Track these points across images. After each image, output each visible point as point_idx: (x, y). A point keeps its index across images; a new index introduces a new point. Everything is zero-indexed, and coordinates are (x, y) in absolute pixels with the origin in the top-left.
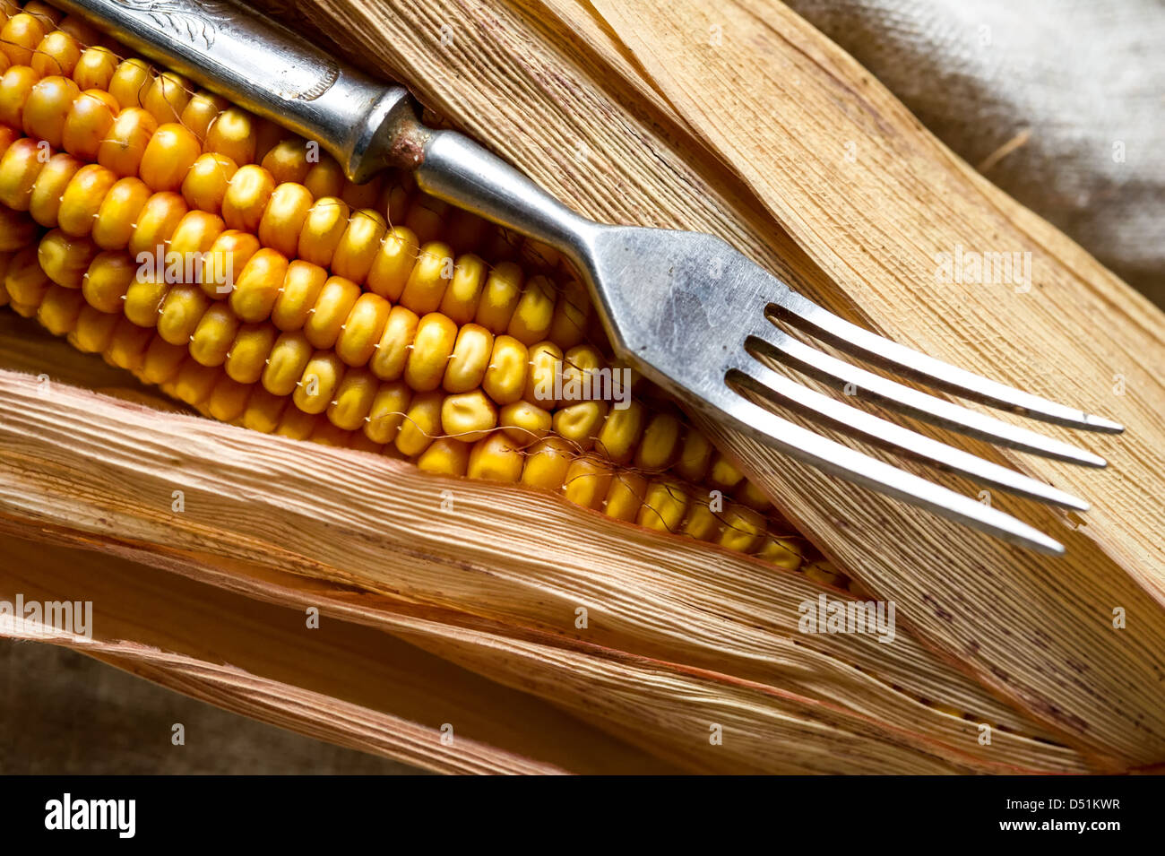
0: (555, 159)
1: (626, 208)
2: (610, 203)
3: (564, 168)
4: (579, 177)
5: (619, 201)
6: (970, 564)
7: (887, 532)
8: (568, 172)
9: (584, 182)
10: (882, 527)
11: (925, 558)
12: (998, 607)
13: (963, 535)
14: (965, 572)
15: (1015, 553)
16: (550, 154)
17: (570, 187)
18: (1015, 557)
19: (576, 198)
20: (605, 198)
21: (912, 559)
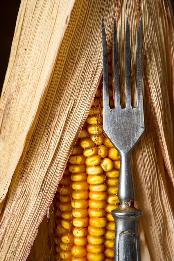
0: (39, 172)
1: (43, 151)
2: (43, 155)
3: (40, 169)
4: (41, 165)
5: (42, 153)
6: (91, 36)
7: (92, 60)
8: (41, 167)
9: (41, 163)
10: (91, 61)
11: (94, 48)
12: (98, 25)
13: (85, 41)
14: (93, 37)
15: (84, 26)
16: (38, 173)
17: (44, 166)
18: (85, 25)
19: (45, 164)
20: (43, 157)
21: (95, 51)
